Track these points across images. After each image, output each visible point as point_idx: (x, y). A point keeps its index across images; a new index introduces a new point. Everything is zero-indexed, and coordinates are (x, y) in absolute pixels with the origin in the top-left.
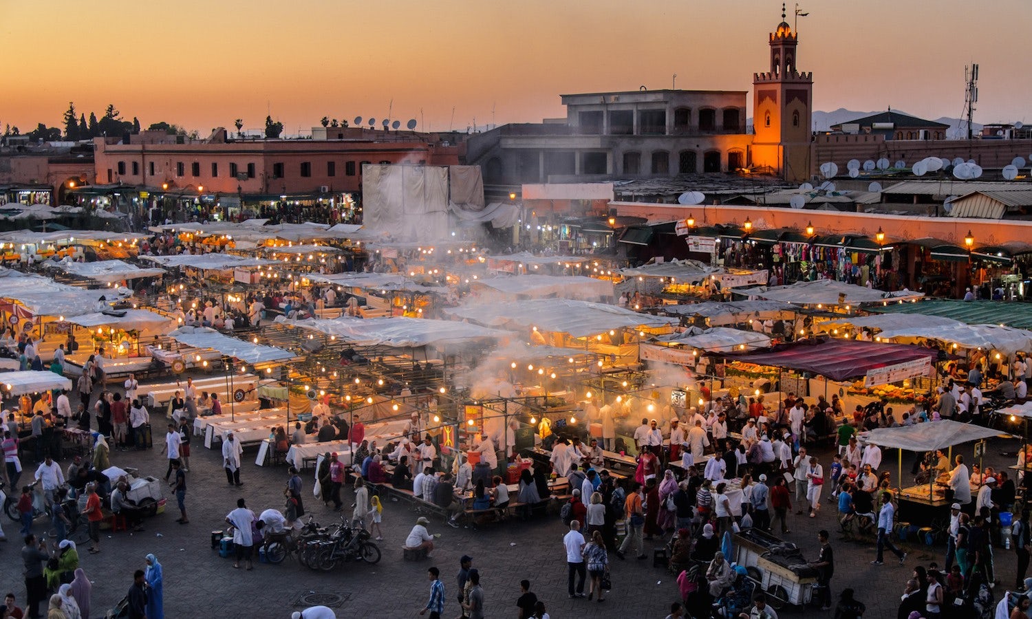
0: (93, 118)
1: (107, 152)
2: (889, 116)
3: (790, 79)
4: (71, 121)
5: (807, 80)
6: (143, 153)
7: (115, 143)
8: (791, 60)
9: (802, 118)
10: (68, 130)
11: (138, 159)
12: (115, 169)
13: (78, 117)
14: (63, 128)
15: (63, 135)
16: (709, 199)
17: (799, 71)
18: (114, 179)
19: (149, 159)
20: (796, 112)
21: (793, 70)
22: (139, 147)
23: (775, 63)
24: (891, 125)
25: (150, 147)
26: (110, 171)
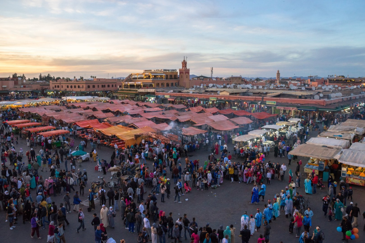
0: (45, 76)
1: (52, 83)
2: (202, 76)
3: (186, 70)
4: (40, 76)
5: (189, 70)
6: (60, 84)
7: (54, 82)
8: (186, 67)
9: (188, 76)
10: (40, 79)
11: (59, 85)
12: (54, 87)
13: (42, 76)
14: (39, 78)
15: (39, 80)
16: (174, 91)
17: (187, 68)
18: (54, 88)
19: (61, 85)
20: (187, 76)
21: (186, 68)
22: (59, 82)
23: (183, 67)
24: (203, 78)
25: (61, 82)
26: (53, 87)
